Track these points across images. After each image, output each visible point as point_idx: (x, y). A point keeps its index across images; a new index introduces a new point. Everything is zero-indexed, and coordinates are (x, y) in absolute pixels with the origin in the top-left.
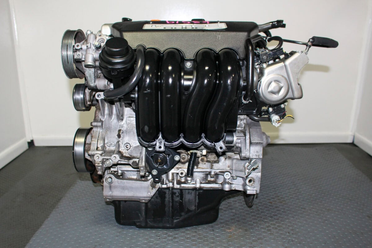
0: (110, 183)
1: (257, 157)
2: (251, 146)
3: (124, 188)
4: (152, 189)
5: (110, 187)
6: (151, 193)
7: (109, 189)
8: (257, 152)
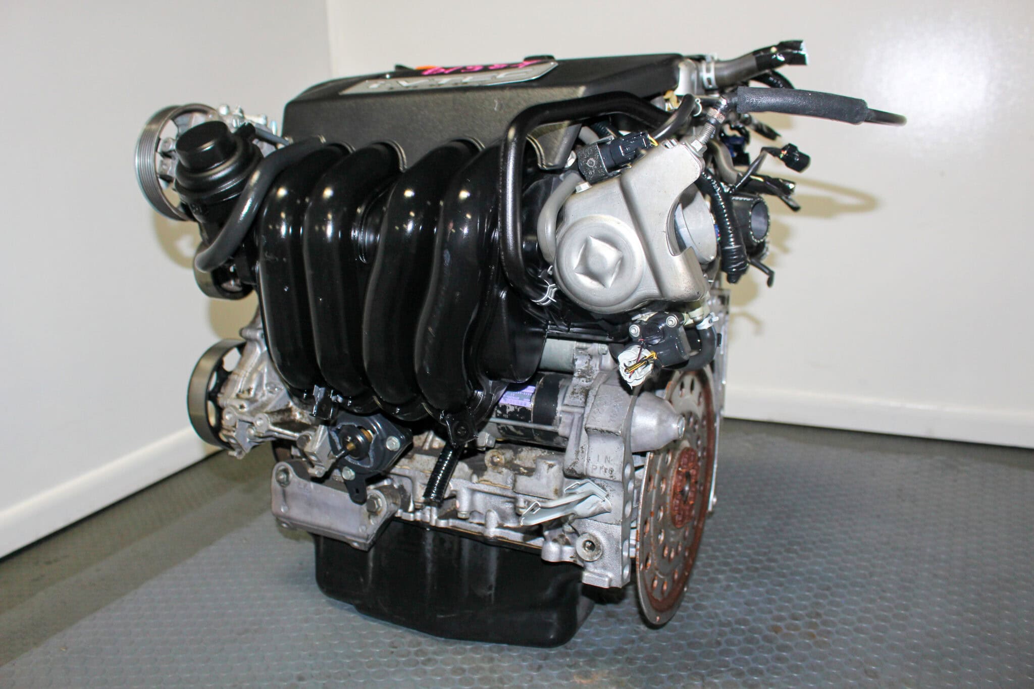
0: (284, 484)
1: (607, 476)
2: (591, 441)
3: (311, 503)
4: (369, 517)
5: (284, 494)
6: (367, 529)
7: (281, 498)
8: (607, 459)
